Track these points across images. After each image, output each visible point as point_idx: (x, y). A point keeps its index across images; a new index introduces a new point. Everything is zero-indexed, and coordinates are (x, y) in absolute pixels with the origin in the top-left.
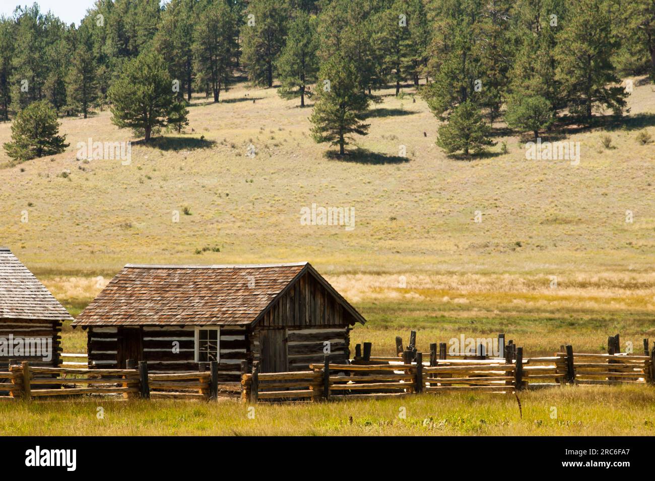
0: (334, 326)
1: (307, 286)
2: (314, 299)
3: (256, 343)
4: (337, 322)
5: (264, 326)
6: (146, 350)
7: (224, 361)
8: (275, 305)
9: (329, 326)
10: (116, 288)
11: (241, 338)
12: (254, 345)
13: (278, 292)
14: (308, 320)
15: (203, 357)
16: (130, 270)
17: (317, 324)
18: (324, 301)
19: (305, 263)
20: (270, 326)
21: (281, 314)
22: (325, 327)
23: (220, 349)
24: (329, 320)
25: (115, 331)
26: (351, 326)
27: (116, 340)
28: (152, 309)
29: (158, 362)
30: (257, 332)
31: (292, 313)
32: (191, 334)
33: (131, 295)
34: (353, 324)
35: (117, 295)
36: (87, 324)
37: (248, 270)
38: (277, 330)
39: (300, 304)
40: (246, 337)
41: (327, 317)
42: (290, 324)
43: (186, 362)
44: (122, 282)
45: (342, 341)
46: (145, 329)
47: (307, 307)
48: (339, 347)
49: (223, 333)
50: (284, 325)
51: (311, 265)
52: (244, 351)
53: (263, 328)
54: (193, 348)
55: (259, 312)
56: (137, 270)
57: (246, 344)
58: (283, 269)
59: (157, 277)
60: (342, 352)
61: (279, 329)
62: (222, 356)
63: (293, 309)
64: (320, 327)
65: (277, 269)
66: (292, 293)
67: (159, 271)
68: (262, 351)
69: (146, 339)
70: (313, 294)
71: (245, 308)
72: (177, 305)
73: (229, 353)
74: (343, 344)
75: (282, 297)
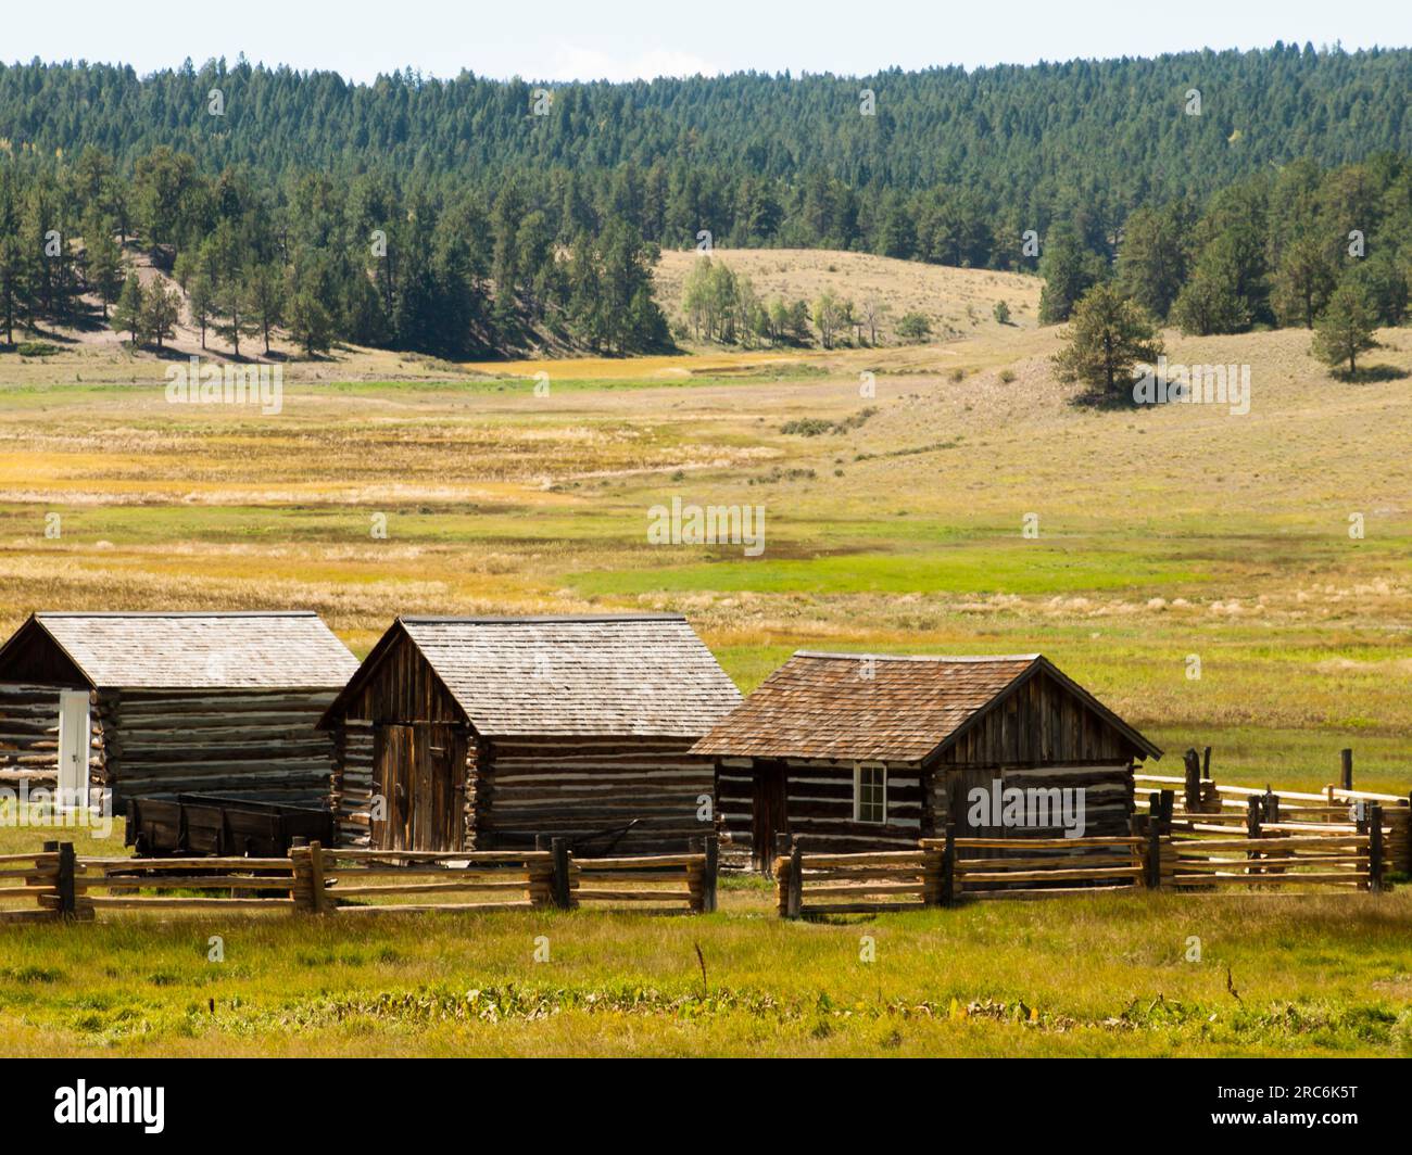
0: (1103, 762)
1: (1043, 695)
2: (1059, 715)
3: (940, 792)
4: (1107, 755)
5: (955, 763)
6: (791, 798)
7: (894, 821)
8: (974, 727)
9: (1092, 763)
10: (770, 691)
11: (915, 783)
12: (935, 796)
13: (979, 706)
14: (1045, 752)
15: (865, 813)
16: (800, 660)
17: (1065, 758)
18: (1080, 720)
19: (1034, 656)
20: (967, 764)
21: (989, 744)
22: (1082, 763)
23: (888, 799)
24: (1089, 752)
25: (749, 765)
26: (1137, 762)
27: (751, 779)
28: (802, 729)
29: (806, 819)
30: (941, 773)
31: (1013, 741)
32: (849, 774)
33: (785, 705)
34: (1143, 758)
35: (767, 703)
36: (710, 752)
37: (958, 666)
38: (983, 772)
39: (1028, 728)
40: (921, 783)
41: (1085, 747)
42: (1008, 760)
43: (842, 820)
44: (781, 681)
45: (1121, 788)
46: (790, 763)
47: (1044, 730)
48: (1113, 797)
49: (893, 774)
50: (997, 761)
51: (1046, 660)
52: (918, 804)
53: (954, 766)
54: (852, 797)
55: (939, 741)
56: (809, 662)
57: (920, 794)
58: (1004, 666)
59: (832, 674)
60: (1120, 807)
61: (985, 768)
62: (891, 813)
63: (1013, 733)
64: (1072, 763)
65: (995, 666)
66: (1014, 707)
67: (839, 664)
68: (952, 805)
69: (792, 780)
70: (1057, 709)
71: (922, 733)
72: (836, 723)
73: (899, 809)
74: (1122, 793)
75: (992, 712)
